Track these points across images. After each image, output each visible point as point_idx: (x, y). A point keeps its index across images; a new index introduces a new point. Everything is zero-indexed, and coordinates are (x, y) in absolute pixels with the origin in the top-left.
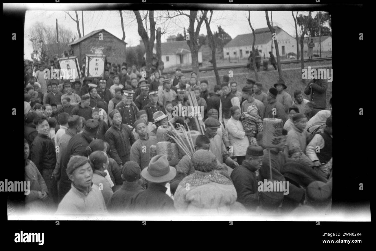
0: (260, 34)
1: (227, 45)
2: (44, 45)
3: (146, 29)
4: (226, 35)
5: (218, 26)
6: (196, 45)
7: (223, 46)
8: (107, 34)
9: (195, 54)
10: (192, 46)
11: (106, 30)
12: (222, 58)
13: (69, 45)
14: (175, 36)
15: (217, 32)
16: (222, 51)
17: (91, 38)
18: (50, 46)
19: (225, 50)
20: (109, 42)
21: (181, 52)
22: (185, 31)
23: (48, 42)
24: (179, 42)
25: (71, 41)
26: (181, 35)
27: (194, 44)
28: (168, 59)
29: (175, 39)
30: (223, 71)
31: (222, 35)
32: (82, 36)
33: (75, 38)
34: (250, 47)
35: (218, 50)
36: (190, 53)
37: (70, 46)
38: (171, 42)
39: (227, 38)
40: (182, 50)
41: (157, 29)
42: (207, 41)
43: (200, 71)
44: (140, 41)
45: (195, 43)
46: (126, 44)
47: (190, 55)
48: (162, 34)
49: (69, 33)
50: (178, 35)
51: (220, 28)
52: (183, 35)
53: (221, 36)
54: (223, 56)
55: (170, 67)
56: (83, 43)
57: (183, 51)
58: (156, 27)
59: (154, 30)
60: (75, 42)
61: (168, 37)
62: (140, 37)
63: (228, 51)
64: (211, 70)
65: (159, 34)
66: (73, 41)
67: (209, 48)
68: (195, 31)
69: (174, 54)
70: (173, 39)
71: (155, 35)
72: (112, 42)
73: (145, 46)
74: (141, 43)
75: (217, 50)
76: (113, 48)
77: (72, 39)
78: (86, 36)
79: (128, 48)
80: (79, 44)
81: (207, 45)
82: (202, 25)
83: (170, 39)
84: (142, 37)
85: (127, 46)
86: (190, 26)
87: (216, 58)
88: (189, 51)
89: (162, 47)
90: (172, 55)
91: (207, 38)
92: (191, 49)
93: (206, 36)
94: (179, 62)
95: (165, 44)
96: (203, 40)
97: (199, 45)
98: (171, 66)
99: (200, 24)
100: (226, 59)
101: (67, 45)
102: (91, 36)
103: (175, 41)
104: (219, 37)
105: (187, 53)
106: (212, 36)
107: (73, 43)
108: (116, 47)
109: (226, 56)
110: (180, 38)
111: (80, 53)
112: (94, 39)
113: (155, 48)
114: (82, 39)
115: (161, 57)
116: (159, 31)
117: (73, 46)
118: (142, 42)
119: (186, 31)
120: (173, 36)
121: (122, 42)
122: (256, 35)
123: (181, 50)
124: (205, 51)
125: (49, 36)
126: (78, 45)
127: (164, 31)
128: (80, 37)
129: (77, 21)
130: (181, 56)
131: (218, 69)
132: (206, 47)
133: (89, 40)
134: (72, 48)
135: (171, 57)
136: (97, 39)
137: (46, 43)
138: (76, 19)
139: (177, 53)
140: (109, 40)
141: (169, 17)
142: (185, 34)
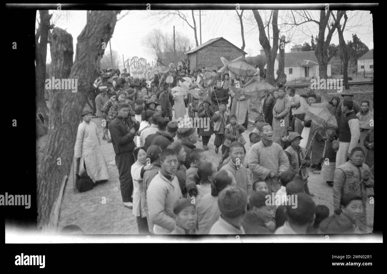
1: (362, 57)
2: (160, 53)
3: (268, 38)
4: (362, 45)
5: (353, 34)
6: (325, 57)
7: (358, 59)
8: (225, 42)
9: (323, 67)
10: (321, 57)
11: (224, 38)
12: (355, 72)
13: (185, 54)
14: (301, 45)
15: (351, 41)
16: (356, 64)
17: (208, 47)
18: (167, 54)
19: (360, 63)
20: (228, 51)
21: (307, 63)
22: (312, 40)
23: (165, 50)
24: (305, 52)
25: (187, 49)
26: (307, 44)
27: (323, 56)
28: (291, 71)
29: (301, 49)
30: (355, 88)
31: (358, 45)
33: (192, 47)
35: (352, 63)
36: (317, 65)
37: (186, 54)
38: (296, 51)
39: (362, 49)
40: (308, 61)
41: (280, 38)
42: (339, 52)
44: (261, 51)
45: (324, 54)
46: (246, 53)
47: (317, 67)
48: (286, 44)
49: (187, 41)
50: (304, 45)
51: (355, 37)
52: (311, 45)
53: (356, 47)
54: (357, 70)
55: (293, 81)
56: (200, 51)
57: (309, 62)
58: (279, 35)
59: (278, 38)
60: (192, 50)
61: (293, 46)
62: (261, 46)
63: (363, 64)
66: (190, 49)
67: (340, 60)
68: (325, 40)
69: (299, 66)
70: (298, 49)
71: (278, 45)
72: (230, 51)
73: (266, 56)
74: (261, 53)
75: (349, 62)
77: (189, 47)
78: (204, 44)
79: (247, 58)
80: (195, 52)
81: (338, 57)
82: (334, 34)
83: (296, 48)
84: (264, 47)
85: (246, 56)
86: (319, 35)
87: (348, 71)
88: (317, 63)
89: (285, 58)
90: (297, 66)
91: (339, 48)
92: (319, 61)
94: (303, 76)
95: (289, 54)
96: (334, 50)
97: (329, 56)
98: (294, 79)
99: (331, 32)
100: (360, 73)
101: (183, 54)
102: (209, 45)
103: (301, 52)
104: (354, 48)
105: (315, 65)
106: (345, 46)
107: (190, 52)
109: (360, 70)
110: (307, 48)
111: (196, 62)
112: (212, 47)
113: (277, 59)
114: (199, 48)
115: (284, 68)
116: (283, 39)
117: (189, 54)
118: (264, 51)
119: (314, 40)
120: (298, 45)
121: (241, 51)
123: (306, 62)
124: (335, 64)
125: (166, 45)
126: (195, 54)
127: (288, 40)
128: (197, 45)
129: (195, 29)
130: (306, 69)
131: (350, 85)
132: (336, 59)
133: (206, 49)
134: (188, 57)
135: (294, 69)
136: (215, 48)
137: (163, 51)
138: (193, 27)
139: (302, 65)
140: (228, 49)
141: (295, 24)
142: (313, 44)
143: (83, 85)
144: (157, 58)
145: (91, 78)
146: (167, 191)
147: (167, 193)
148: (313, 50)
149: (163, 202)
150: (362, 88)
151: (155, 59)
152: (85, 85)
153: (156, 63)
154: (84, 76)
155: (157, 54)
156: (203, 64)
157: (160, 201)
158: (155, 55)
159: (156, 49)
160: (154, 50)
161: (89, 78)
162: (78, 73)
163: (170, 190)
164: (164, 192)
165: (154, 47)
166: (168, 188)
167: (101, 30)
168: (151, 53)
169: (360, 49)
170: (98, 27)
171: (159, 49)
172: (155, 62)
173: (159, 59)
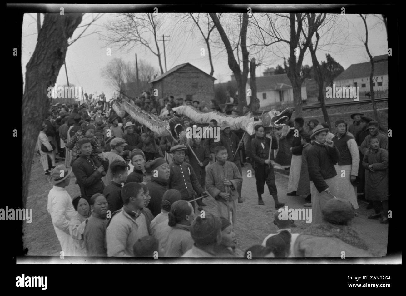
0: (381, 63)
1: (338, 77)
2: (123, 84)
3: (237, 61)
4: (337, 65)
5: (326, 54)
6: (298, 78)
7: (333, 79)
8: (192, 68)
9: (297, 88)
10: (294, 79)
13: (149, 82)
14: (273, 68)
15: (324, 62)
17: (174, 74)
18: (130, 84)
19: (335, 83)
20: (195, 77)
21: (281, 87)
22: (285, 62)
23: (128, 80)
24: (278, 75)
25: (152, 78)
26: (280, 67)
27: (296, 77)
28: (264, 96)
29: (274, 72)
30: (333, 110)
31: (332, 65)
32: (164, 72)
33: (157, 75)
34: (367, 79)
35: (327, 84)
36: (291, 88)
37: (151, 83)
38: (269, 75)
39: (337, 69)
40: (282, 84)
41: (250, 61)
42: (312, 73)
43: (304, 109)
44: (232, 76)
45: (297, 75)
46: (215, 79)
47: (292, 90)
48: (256, 67)
49: (150, 69)
50: (277, 67)
51: (329, 57)
52: (283, 67)
53: (330, 67)
56: (165, 79)
57: (284, 86)
58: (249, 58)
59: (248, 61)
60: (157, 79)
61: (265, 70)
64: (318, 108)
65: (254, 66)
66: (155, 77)
67: (315, 82)
68: (297, 59)
69: (273, 90)
70: (271, 73)
71: (248, 67)
72: (198, 77)
73: (237, 81)
74: (232, 79)
75: (325, 83)
76: (199, 84)
78: (169, 71)
79: (217, 84)
80: (161, 80)
81: (313, 79)
82: (305, 53)
83: (268, 72)
84: (234, 72)
86: (290, 55)
89: (257, 83)
90: (270, 91)
91: (313, 70)
92: (292, 82)
93: (312, 67)
94: (278, 100)
95: (261, 78)
96: (307, 70)
97: (302, 77)
98: (269, 104)
99: (302, 52)
102: (174, 72)
103: (273, 75)
104: (329, 69)
105: (289, 88)
106: (319, 67)
107: (155, 80)
108: (203, 84)
110: (279, 71)
111: (162, 92)
112: (178, 74)
113: (248, 84)
114: (164, 75)
115: (256, 94)
116: (253, 62)
117: (154, 83)
118: (234, 77)
119: (287, 61)
120: (271, 69)
121: (210, 77)
122: (375, 64)
123: (280, 85)
124: (310, 86)
125: (129, 74)
126: (160, 82)
127: (259, 62)
128: (162, 73)
129: (159, 56)
130: (281, 93)
131: (326, 107)
132: (311, 81)
133: (172, 77)
134: (153, 86)
135: (268, 94)
136: (181, 75)
137: (125, 81)
138: (157, 53)
139: (276, 89)
140: (195, 75)
141: (265, 45)
142: (285, 66)
143: (35, 116)
144: (119, 90)
145: (43, 109)
146: (130, 229)
147: (129, 232)
148: (286, 72)
149: (125, 242)
150: (340, 110)
151: (118, 91)
152: (36, 117)
153: (119, 94)
154: (35, 107)
155: (119, 85)
156: (169, 92)
157: (120, 240)
158: (117, 86)
159: (118, 80)
160: (116, 81)
161: (41, 109)
162: (29, 104)
163: (132, 229)
164: (126, 231)
165: (116, 78)
166: (131, 226)
167: (51, 55)
168: (112, 84)
169: (335, 70)
170: (48, 53)
171: (121, 80)
172: (117, 94)
173: (121, 90)
